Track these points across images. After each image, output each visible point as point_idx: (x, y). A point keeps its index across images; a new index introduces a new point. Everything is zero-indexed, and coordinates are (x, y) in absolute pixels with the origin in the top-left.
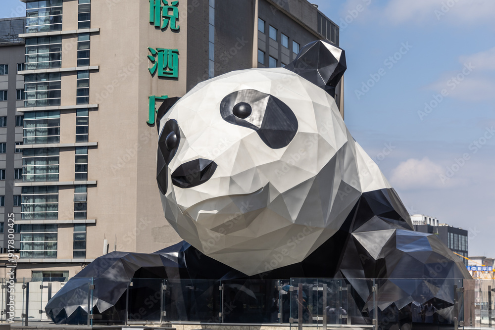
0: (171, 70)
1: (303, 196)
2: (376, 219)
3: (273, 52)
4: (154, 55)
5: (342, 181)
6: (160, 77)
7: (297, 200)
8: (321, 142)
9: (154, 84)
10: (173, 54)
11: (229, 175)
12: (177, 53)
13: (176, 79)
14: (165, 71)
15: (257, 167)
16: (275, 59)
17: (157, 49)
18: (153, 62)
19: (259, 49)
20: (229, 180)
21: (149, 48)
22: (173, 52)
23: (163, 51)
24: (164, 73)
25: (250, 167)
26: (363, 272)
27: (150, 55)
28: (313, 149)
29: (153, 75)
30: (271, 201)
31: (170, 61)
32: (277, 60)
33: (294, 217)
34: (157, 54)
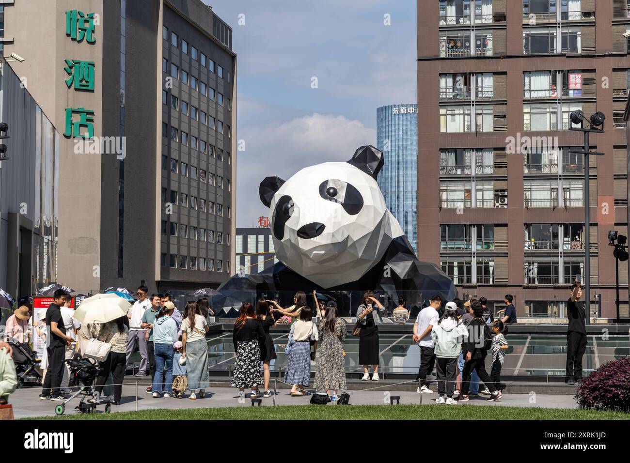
0: (87, 82)
1: (366, 242)
2: (400, 254)
3: (175, 59)
4: (71, 67)
5: (385, 233)
6: (76, 89)
7: (363, 244)
8: (376, 210)
9: (70, 96)
10: (90, 66)
11: (332, 232)
12: (93, 65)
13: (92, 91)
14: (81, 84)
15: (343, 226)
16: (176, 66)
17: (73, 61)
18: (70, 74)
19: (163, 58)
20: (332, 235)
21: (65, 60)
22: (89, 64)
23: (80, 63)
24: (81, 85)
25: (340, 227)
26: (394, 286)
27: (67, 67)
28: (372, 215)
29: (69, 87)
30: (348, 245)
31: (86, 74)
32: (178, 67)
33: (360, 255)
34: (73, 66)
